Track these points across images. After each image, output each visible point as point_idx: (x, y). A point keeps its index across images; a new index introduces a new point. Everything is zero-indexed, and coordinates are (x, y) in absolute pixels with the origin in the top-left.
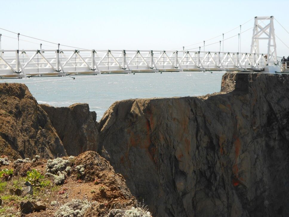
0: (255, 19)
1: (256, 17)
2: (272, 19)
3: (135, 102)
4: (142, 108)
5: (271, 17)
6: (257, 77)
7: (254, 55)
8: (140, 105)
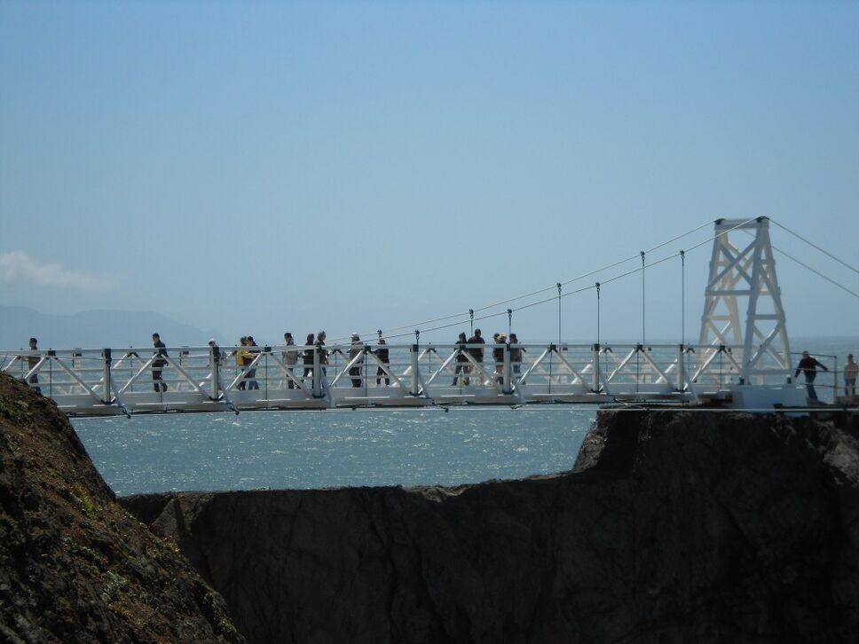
0: (715, 229)
1: (718, 222)
2: (761, 227)
3: (173, 500)
4: (189, 519)
5: (759, 220)
6: (673, 422)
7: (679, 349)
8: (187, 508)
